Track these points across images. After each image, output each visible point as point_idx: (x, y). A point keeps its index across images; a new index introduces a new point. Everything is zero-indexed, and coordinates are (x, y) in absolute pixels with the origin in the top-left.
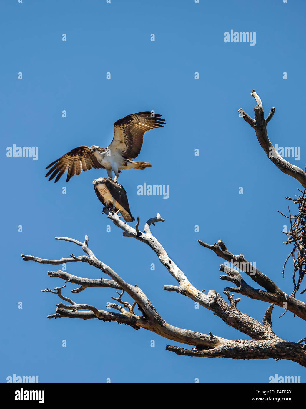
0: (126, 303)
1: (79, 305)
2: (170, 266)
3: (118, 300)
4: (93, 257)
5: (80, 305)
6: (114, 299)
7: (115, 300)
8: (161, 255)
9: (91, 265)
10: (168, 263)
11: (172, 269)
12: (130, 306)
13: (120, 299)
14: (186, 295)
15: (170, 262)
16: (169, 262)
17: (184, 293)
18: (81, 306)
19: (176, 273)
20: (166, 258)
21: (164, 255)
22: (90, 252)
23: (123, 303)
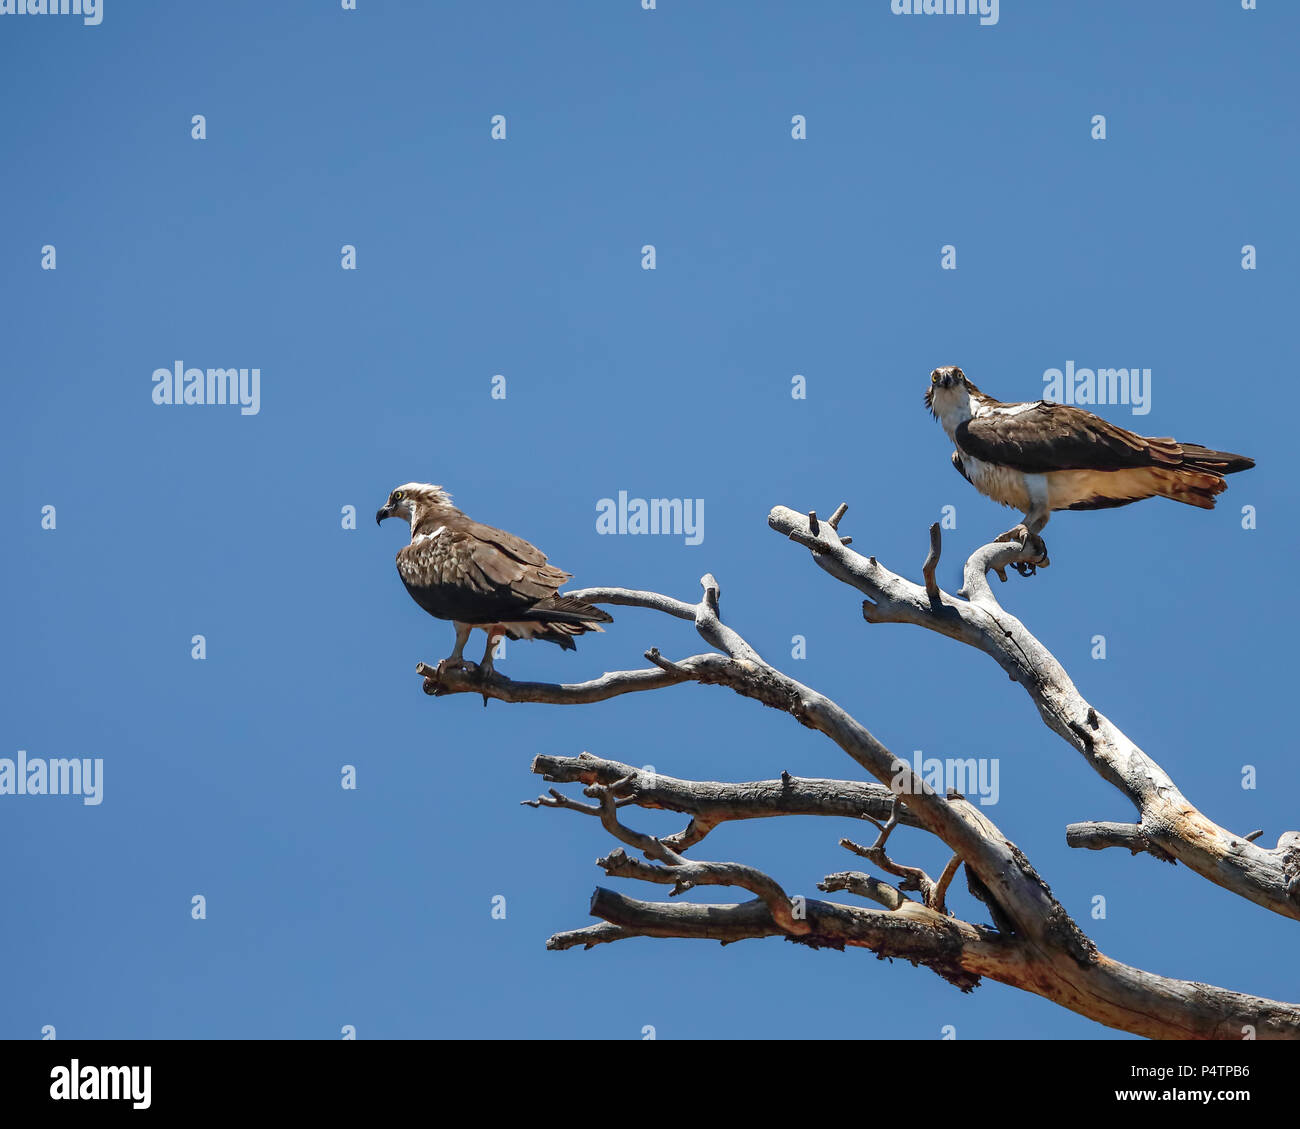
0: (907, 871)
1: (702, 866)
2: (1095, 735)
3: (871, 855)
4: (746, 657)
5: (704, 863)
6: (854, 848)
7: (860, 852)
8: (1050, 692)
9: (744, 693)
10: (1081, 719)
11: (1101, 745)
12: (928, 884)
13: (883, 850)
14: (1172, 859)
15: (1093, 720)
16: (1085, 718)
17: (1161, 849)
18: (710, 869)
19: (1122, 766)
20: (1076, 708)
21: (1060, 691)
22: (731, 637)
23: (896, 871)
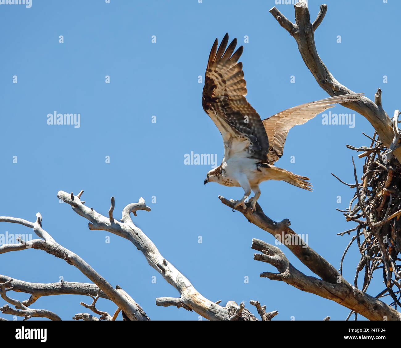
0: (103, 313)
1: (34, 310)
2: (166, 268)
3: (91, 308)
4: (50, 241)
5: (35, 310)
6: (85, 305)
7: (87, 307)
8: (150, 254)
9: (49, 252)
10: (161, 263)
11: (168, 272)
12: (110, 317)
13: (95, 306)
14: (191, 310)
15: (165, 263)
16: (162, 262)
17: (187, 306)
18: (37, 311)
19: (175, 279)
20: (159, 259)
21: (154, 253)
22: (45, 234)
23: (99, 313)
